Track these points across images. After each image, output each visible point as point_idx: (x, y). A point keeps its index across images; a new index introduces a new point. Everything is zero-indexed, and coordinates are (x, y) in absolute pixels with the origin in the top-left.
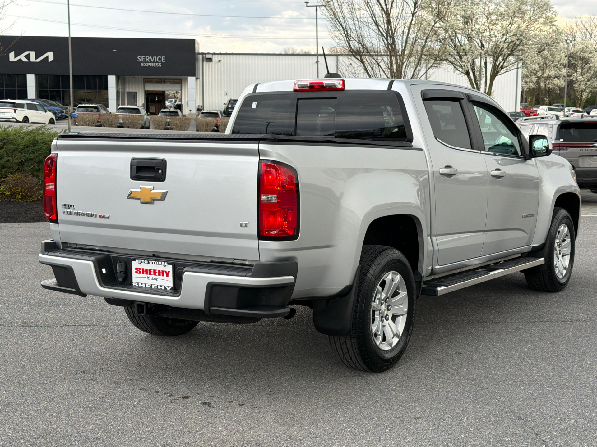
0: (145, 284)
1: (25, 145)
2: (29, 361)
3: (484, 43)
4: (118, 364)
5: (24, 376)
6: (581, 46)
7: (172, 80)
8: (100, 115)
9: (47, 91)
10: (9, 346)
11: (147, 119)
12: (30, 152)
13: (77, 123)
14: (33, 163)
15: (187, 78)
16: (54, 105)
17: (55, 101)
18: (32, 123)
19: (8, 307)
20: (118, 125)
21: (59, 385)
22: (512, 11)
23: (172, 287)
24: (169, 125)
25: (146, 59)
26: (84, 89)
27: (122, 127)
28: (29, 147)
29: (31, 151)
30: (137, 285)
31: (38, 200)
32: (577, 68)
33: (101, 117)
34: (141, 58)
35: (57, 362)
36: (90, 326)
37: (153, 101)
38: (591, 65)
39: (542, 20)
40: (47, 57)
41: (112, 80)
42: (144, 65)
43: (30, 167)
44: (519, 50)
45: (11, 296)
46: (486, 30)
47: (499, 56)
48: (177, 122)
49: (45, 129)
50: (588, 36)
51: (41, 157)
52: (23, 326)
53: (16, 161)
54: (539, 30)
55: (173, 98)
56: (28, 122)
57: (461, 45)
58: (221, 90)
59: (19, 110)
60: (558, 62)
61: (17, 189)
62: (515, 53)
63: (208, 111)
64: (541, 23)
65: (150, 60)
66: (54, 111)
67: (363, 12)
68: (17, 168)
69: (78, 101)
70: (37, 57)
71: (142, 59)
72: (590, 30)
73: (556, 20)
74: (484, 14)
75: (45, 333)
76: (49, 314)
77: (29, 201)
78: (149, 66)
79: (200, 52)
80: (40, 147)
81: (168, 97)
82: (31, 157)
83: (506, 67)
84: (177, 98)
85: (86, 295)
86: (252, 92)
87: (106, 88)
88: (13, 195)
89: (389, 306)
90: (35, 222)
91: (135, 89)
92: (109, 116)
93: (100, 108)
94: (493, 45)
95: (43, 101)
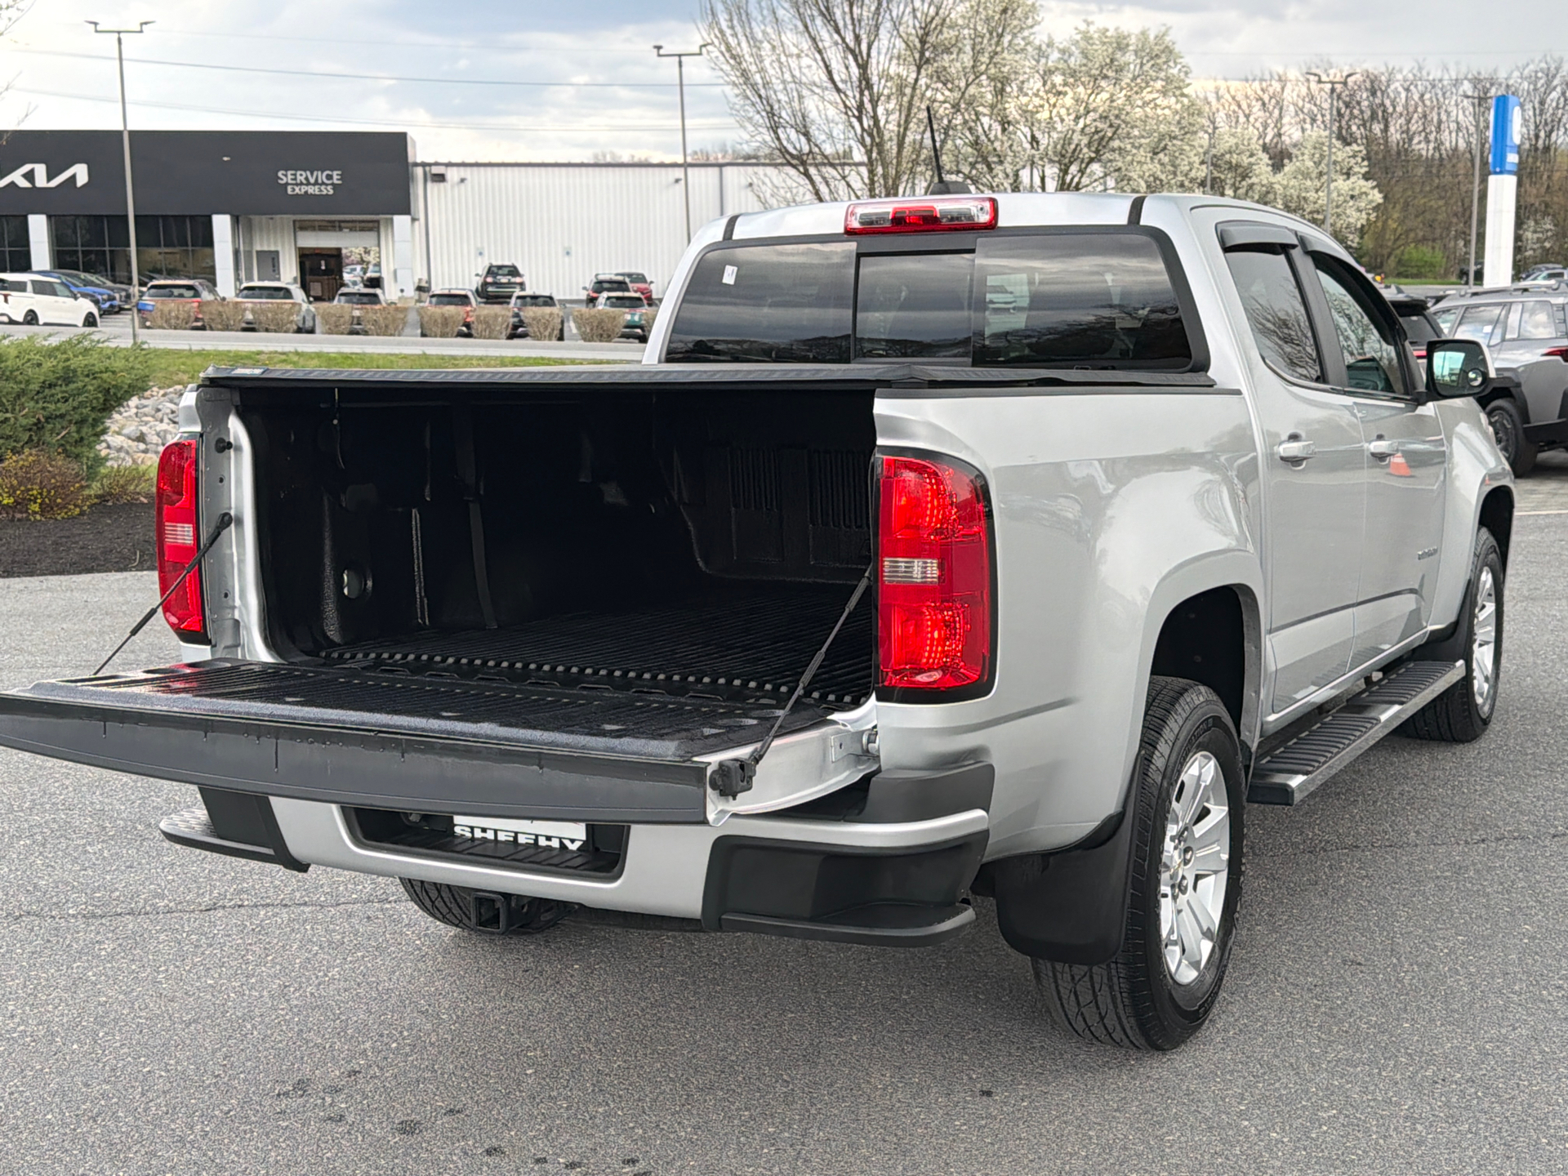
0: (496, 831)
1: (44, 382)
2: (126, 1050)
3: (1038, 135)
4: (397, 1048)
5: (120, 1114)
6: (1233, 141)
7: (358, 225)
8: (201, 305)
9: (77, 251)
10: (62, 994)
11: (308, 310)
12: (56, 397)
13: (148, 324)
14: (65, 423)
15: (392, 220)
16: (92, 284)
17: (95, 273)
18: (46, 324)
19: (44, 845)
20: (244, 325)
21: (234, 1147)
22: (1097, 66)
23: (585, 843)
24: (359, 324)
25: (299, 177)
26: (159, 246)
27: (253, 330)
28: (55, 385)
29: (60, 396)
30: (469, 835)
31: (82, 513)
32: (1224, 188)
33: (205, 309)
34: (286, 176)
35: (214, 1052)
36: (286, 905)
37: (316, 271)
38: (1254, 180)
39: (1159, 84)
40: (74, 177)
41: (221, 224)
42: (294, 190)
43: (58, 434)
44: (1113, 150)
45: (48, 806)
46: (1042, 106)
47: (1071, 163)
48: (378, 317)
49: (92, 341)
50: (1242, 119)
51: (84, 411)
52: (94, 916)
53: (24, 422)
54: (1152, 105)
55: (358, 263)
56: (38, 324)
57: (989, 140)
58: (469, 245)
59: (14, 296)
60: (1186, 175)
61: (29, 490)
62: (1103, 157)
63: (446, 292)
64: (1158, 91)
65: (307, 179)
66: (92, 296)
67: (805, 61)
68: (26, 437)
69: (149, 272)
70: (50, 178)
71: (290, 177)
72: (1244, 106)
73: (1189, 85)
74: (1038, 72)
75: (162, 937)
76: (163, 869)
77: (59, 518)
78: (306, 192)
79: (419, 160)
80: (80, 384)
81: (347, 261)
82: (59, 409)
83: (1087, 186)
84: (368, 263)
85: (308, 865)
86: (720, 238)
87: (209, 242)
88: (21, 504)
89: (1186, 850)
90: (80, 573)
91: (276, 244)
92: (223, 305)
93: (200, 288)
94: (1059, 139)
95: (68, 275)
